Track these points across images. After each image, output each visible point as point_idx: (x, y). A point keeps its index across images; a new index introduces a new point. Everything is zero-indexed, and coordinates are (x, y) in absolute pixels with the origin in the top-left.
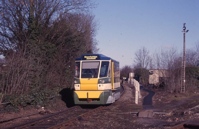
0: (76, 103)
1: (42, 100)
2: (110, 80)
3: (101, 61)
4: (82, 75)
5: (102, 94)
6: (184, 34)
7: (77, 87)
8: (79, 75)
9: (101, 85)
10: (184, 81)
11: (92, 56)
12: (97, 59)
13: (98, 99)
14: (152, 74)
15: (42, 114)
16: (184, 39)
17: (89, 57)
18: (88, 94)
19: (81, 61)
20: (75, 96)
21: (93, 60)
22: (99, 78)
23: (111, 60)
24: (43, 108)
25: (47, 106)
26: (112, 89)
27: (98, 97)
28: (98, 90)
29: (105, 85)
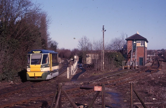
0: (28, 80)
1: (11, 77)
2: (48, 65)
3: (43, 54)
4: (31, 62)
5: (43, 74)
6: (103, 32)
7: (28, 70)
8: (30, 63)
9: (42, 68)
10: (103, 63)
11: (37, 51)
12: (40, 53)
13: (41, 77)
14: (88, 57)
15: (12, 85)
16: (103, 36)
17: (36, 52)
18: (35, 74)
19: (31, 54)
20: (27, 75)
21: (38, 53)
22: (41, 64)
23: (49, 53)
24: (12, 82)
25: (14, 80)
26: (51, 70)
27: (41, 76)
28: (41, 72)
29: (45, 68)
